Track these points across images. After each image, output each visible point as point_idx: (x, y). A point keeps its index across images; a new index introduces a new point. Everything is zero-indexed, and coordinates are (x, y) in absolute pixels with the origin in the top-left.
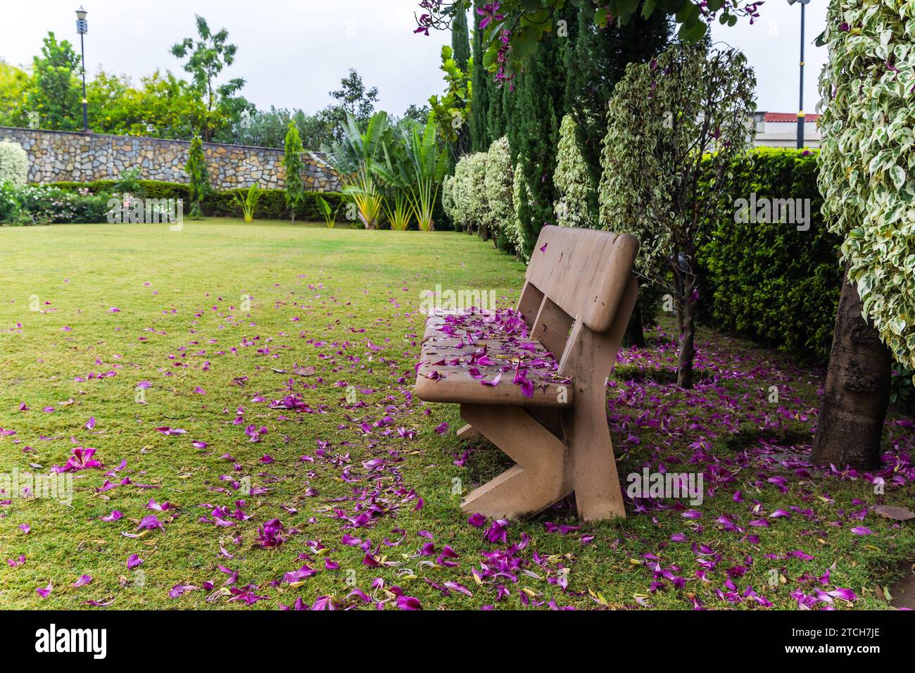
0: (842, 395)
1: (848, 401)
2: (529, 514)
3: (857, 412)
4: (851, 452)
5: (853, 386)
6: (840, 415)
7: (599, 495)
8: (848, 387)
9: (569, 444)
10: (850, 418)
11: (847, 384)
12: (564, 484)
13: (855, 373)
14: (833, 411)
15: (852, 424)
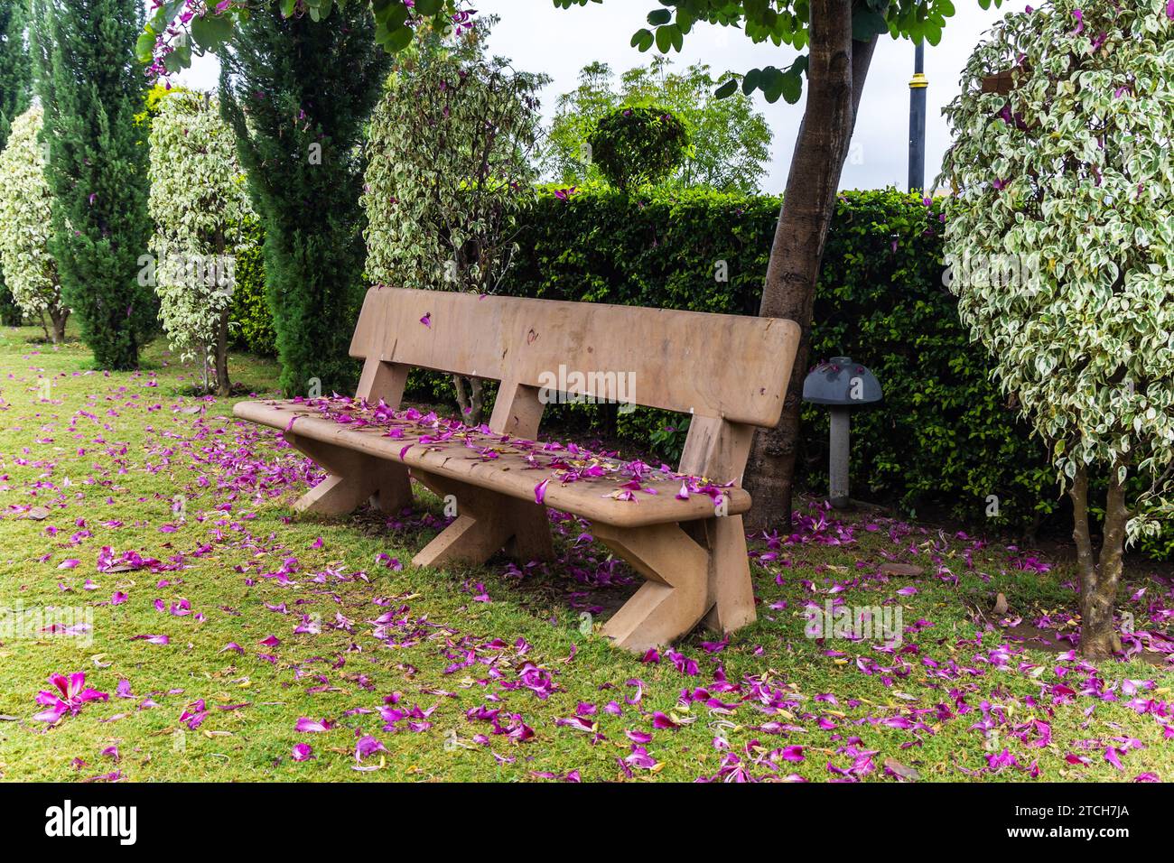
0: (762, 461)
1: (768, 466)
2: (679, 637)
3: (775, 476)
4: (774, 517)
5: (774, 450)
6: (761, 480)
7: (736, 603)
8: (768, 453)
9: (711, 552)
10: (770, 482)
11: (768, 449)
12: (708, 597)
13: (774, 437)
14: (754, 478)
15: (772, 488)
